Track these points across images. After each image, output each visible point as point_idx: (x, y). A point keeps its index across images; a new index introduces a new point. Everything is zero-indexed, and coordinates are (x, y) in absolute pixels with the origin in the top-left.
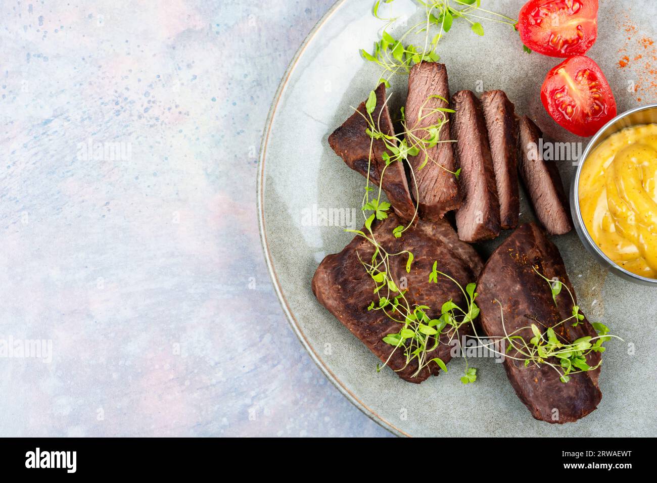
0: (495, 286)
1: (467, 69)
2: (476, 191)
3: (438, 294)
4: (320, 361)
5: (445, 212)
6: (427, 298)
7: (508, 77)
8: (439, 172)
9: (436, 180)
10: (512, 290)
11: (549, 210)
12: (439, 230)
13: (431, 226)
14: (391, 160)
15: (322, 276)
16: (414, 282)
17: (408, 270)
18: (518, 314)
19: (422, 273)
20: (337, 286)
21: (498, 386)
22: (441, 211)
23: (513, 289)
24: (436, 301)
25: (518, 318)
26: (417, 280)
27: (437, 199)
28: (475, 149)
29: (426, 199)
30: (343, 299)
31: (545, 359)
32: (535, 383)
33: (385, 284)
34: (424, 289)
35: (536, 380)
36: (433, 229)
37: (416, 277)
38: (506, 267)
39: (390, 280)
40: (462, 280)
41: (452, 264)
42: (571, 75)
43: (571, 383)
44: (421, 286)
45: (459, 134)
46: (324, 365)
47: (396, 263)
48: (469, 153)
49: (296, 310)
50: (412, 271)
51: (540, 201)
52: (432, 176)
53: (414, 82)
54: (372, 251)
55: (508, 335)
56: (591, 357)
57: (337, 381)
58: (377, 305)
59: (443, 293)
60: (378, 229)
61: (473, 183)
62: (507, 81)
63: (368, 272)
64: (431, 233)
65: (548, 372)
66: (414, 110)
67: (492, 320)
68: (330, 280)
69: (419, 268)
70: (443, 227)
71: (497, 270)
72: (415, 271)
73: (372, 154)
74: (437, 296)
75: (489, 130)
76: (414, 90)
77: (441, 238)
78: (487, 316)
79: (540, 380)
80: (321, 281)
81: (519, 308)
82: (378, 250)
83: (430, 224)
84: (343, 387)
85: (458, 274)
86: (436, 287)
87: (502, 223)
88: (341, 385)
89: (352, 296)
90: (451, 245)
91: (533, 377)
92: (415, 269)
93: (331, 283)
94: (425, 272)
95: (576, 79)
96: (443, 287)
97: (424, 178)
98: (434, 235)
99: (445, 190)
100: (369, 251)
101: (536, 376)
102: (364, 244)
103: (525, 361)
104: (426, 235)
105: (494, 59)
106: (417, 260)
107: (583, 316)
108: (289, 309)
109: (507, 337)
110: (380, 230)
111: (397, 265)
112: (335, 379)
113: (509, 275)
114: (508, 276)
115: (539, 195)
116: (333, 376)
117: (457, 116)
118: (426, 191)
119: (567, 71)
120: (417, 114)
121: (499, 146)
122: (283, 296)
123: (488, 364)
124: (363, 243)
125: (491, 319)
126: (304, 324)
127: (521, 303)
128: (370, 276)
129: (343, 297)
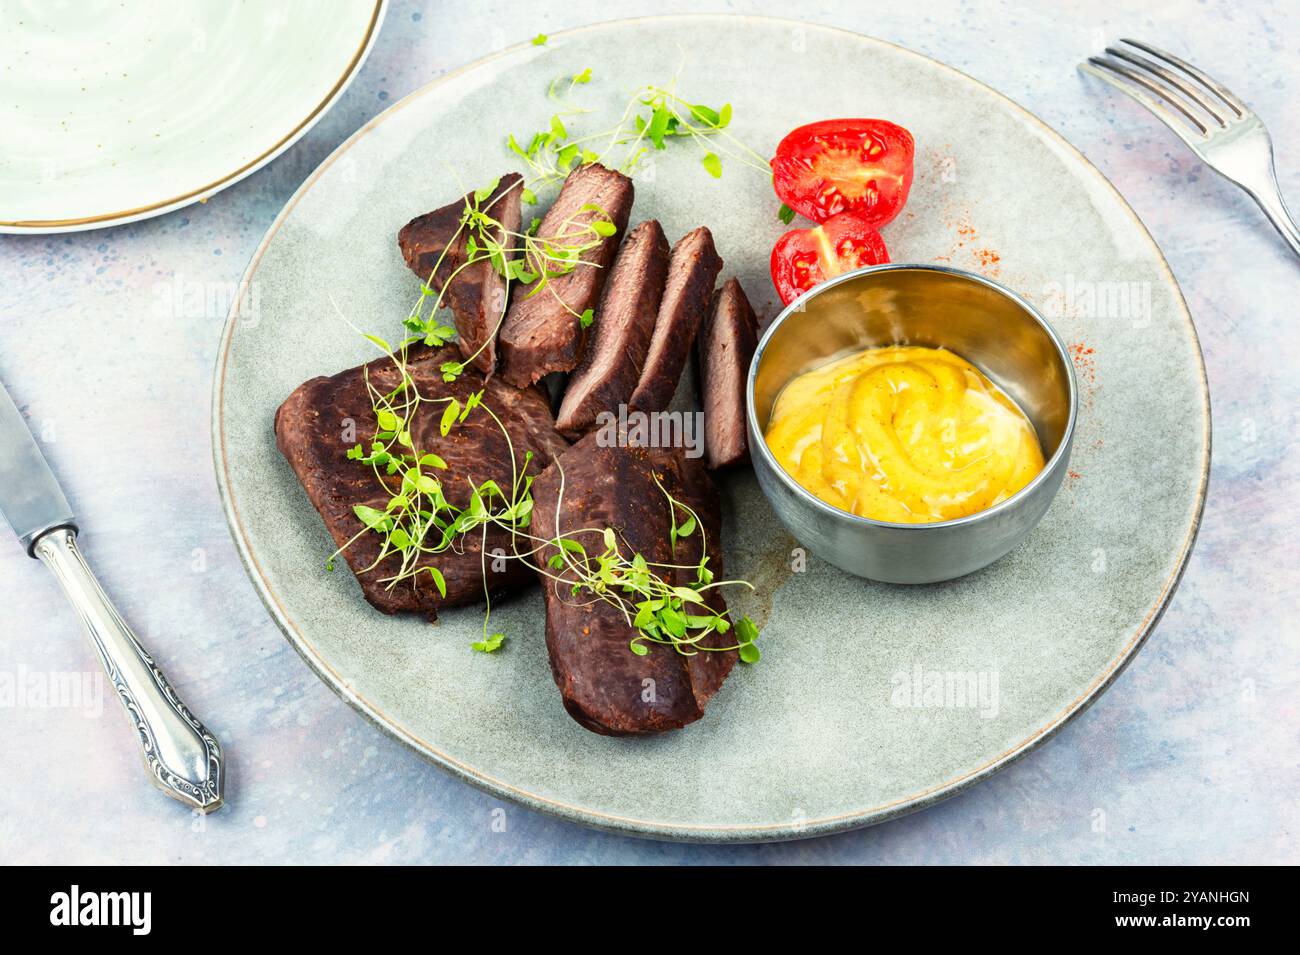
1: (674, 217)
3: (477, 478)
4: (238, 521)
5: (543, 373)
6: (458, 478)
7: (737, 248)
8: (557, 311)
9: (546, 321)
10: (597, 480)
12: (525, 404)
13: (513, 393)
14: (479, 254)
17: (444, 432)
20: (313, 412)
21: (533, 674)
22: (538, 369)
23: (601, 480)
25: (591, 523)
26: (453, 450)
27: (536, 344)
29: (518, 339)
30: (315, 432)
31: (608, 586)
32: (583, 635)
33: (395, 436)
34: (457, 465)
35: (586, 631)
36: (516, 399)
39: (405, 430)
42: (831, 240)
43: (648, 660)
46: (242, 530)
49: (233, 441)
50: (452, 436)
52: (543, 314)
53: (572, 188)
55: (561, 532)
56: (708, 659)
57: (252, 558)
58: (365, 453)
60: (420, 360)
62: (733, 252)
63: (374, 409)
64: (510, 404)
65: (612, 627)
68: (306, 400)
69: (466, 435)
70: (533, 402)
72: (455, 438)
73: (449, 249)
75: (668, 288)
76: (567, 197)
77: (524, 415)
79: (593, 633)
81: (598, 507)
82: (404, 386)
83: (512, 390)
84: (258, 569)
86: (481, 468)
88: (257, 566)
89: (331, 434)
90: (536, 431)
91: (582, 623)
93: (304, 405)
94: (471, 444)
95: (840, 251)
98: (514, 407)
99: (554, 335)
100: (389, 385)
101: (589, 625)
102: (386, 372)
103: (575, 585)
104: (502, 401)
105: (725, 216)
106: (466, 425)
107: (729, 624)
108: (222, 434)
109: (558, 538)
110: (423, 364)
111: (428, 420)
112: (251, 554)
113: (602, 459)
114: (600, 460)
116: (249, 548)
119: (825, 230)
120: (556, 231)
122: (221, 413)
123: (530, 639)
124: (384, 370)
126: (236, 464)
127: (605, 502)
128: (375, 417)
129: (316, 430)
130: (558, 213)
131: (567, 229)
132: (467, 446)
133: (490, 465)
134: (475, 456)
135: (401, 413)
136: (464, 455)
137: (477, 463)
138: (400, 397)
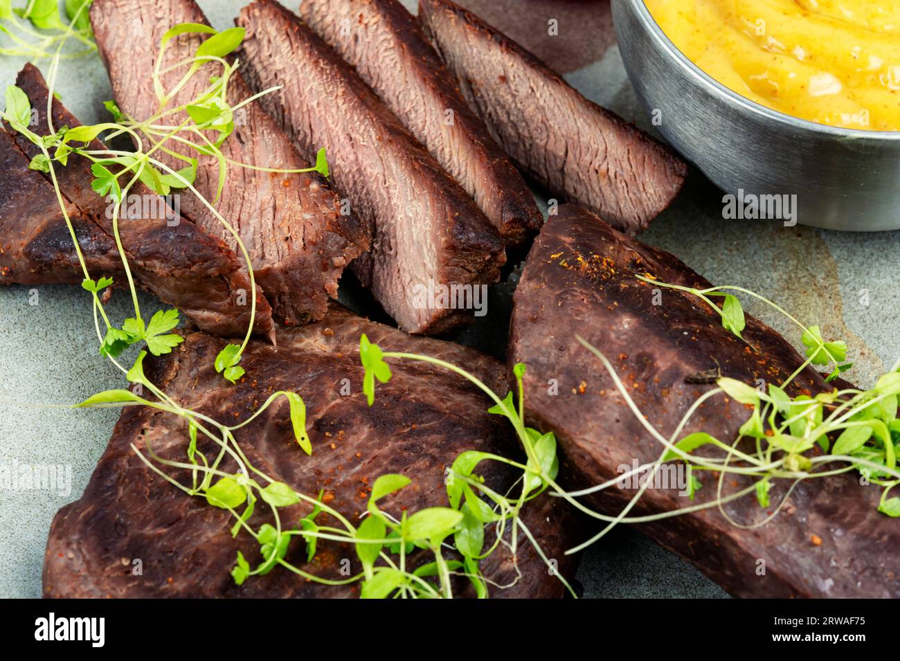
0: (561, 349)
2: (392, 191)
3: (419, 470)
5: (338, 274)
8: (274, 187)
9: (275, 208)
10: (613, 336)
11: (604, 168)
12: (345, 333)
13: (319, 333)
15: (62, 562)
16: (337, 472)
17: (306, 446)
18: (667, 385)
19: (350, 440)
20: (118, 563)
22: (325, 275)
23: (617, 332)
24: (423, 490)
25: (672, 396)
26: (343, 461)
27: (298, 244)
28: (340, 101)
29: (267, 256)
32: (817, 550)
33: (254, 499)
35: (817, 540)
36: (328, 337)
37: (337, 457)
38: (566, 292)
39: (265, 484)
40: (470, 412)
41: (419, 388)
44: (363, 472)
45: (283, 102)
47: (264, 445)
48: (330, 122)
50: (319, 447)
51: (572, 166)
52: (258, 205)
54: (177, 441)
58: (256, 559)
59: (434, 461)
61: (376, 178)
63: (191, 492)
66: (139, 91)
67: (605, 437)
68: (88, 557)
69: (334, 430)
71: (547, 311)
72: (326, 444)
73: (67, 207)
74: (420, 475)
75: (356, 61)
78: (582, 433)
79: (827, 535)
80: (65, 577)
81: (658, 369)
82: (194, 427)
83: (314, 329)
85: (449, 404)
86: (405, 454)
87: (498, 225)
89: (173, 571)
91: (800, 536)
92: (324, 439)
93: (94, 566)
94: (355, 434)
96: (424, 446)
97: (239, 220)
98: (338, 349)
99: (308, 216)
100: (169, 445)
101: (809, 529)
102: (148, 433)
103: (755, 491)
104: (315, 355)
106: (319, 416)
109: (669, 445)
111: (269, 448)
113: (585, 306)
114: (584, 310)
115: (562, 154)
117: (259, 67)
118: (259, 242)
120: (152, 97)
121: (396, 72)
124: (143, 432)
125: (598, 436)
127: (657, 356)
128: (201, 501)
129: (147, 584)
130: (128, 76)
131: (164, 85)
132: (354, 441)
133: (411, 441)
134: (380, 446)
135: (228, 465)
136: (364, 456)
137: (393, 451)
138: (207, 447)
